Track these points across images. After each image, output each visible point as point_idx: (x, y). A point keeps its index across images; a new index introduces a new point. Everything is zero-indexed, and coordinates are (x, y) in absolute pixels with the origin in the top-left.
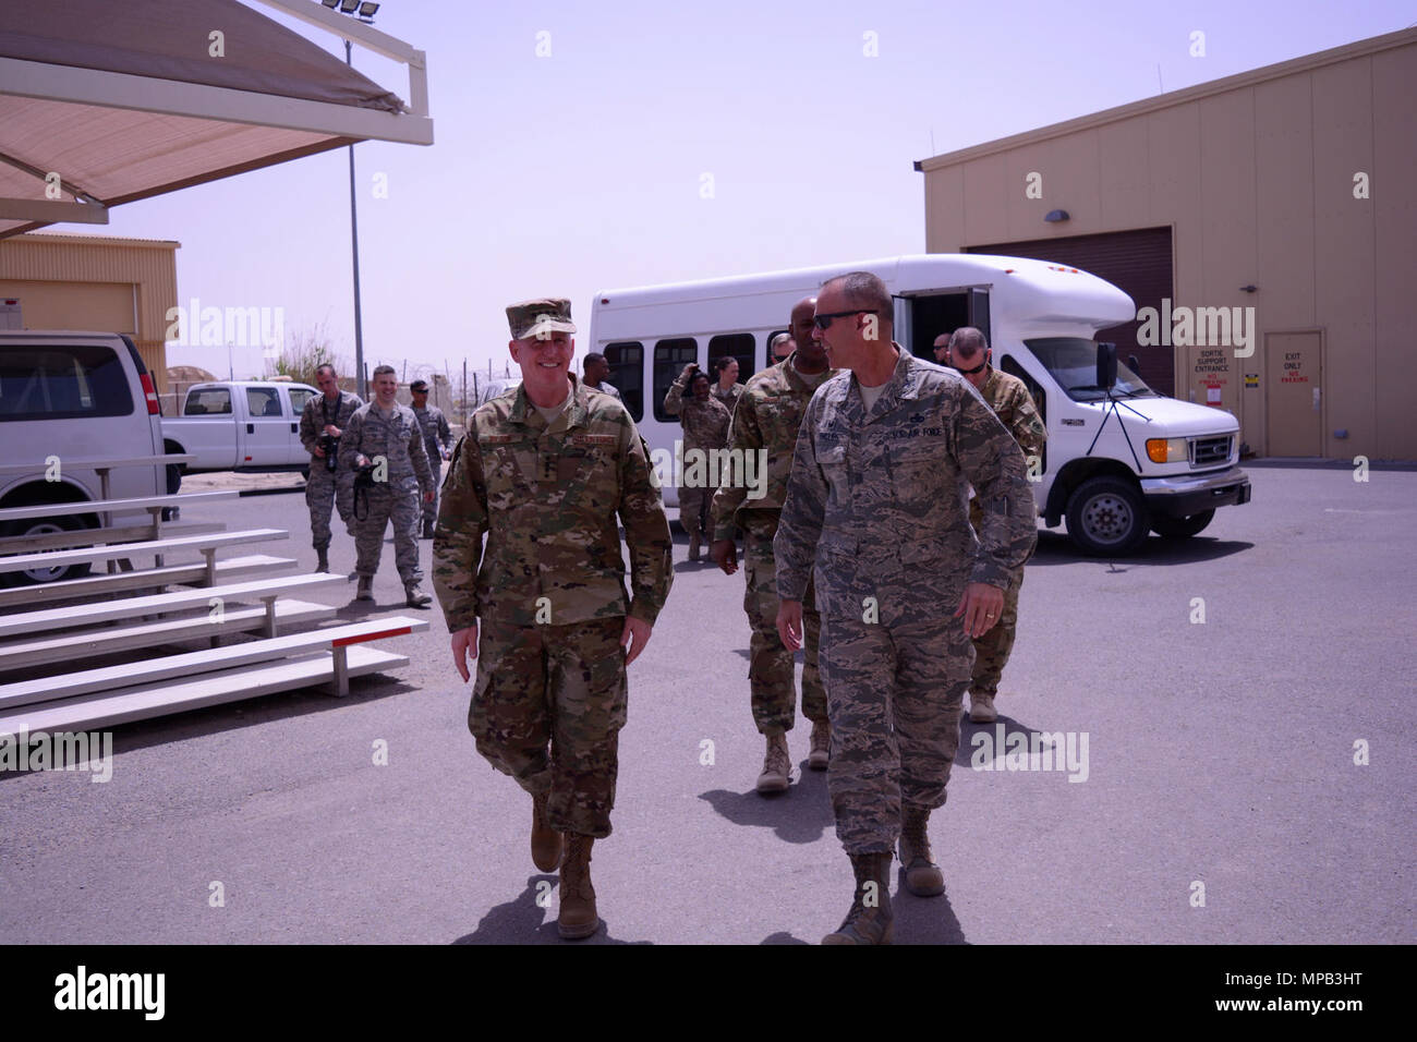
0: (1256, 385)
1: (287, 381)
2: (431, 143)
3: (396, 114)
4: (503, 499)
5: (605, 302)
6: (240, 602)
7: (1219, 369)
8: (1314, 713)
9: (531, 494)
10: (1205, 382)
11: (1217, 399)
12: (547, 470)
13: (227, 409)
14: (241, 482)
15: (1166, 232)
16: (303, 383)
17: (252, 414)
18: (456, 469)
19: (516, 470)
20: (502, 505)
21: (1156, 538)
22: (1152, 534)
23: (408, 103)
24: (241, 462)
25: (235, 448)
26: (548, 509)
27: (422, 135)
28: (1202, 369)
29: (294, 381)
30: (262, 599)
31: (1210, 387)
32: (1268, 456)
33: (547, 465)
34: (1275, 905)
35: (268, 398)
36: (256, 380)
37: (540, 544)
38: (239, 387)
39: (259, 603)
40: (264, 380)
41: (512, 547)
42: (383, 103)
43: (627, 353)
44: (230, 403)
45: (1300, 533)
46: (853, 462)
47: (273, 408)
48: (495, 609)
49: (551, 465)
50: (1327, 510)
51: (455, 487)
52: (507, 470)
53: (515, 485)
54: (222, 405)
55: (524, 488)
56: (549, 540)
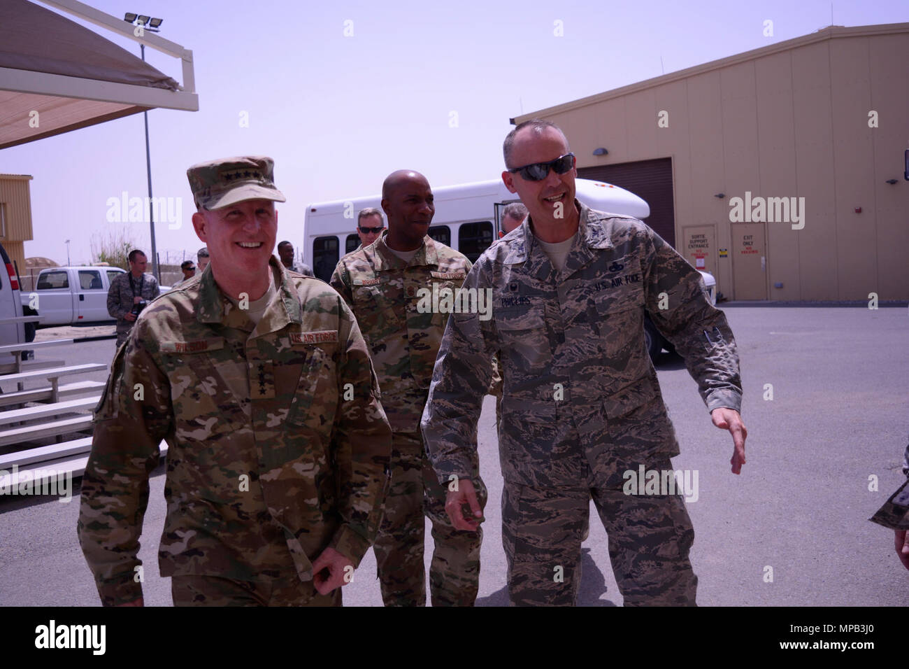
0: (726, 256)
1: (105, 266)
2: (198, 110)
3: (173, 91)
4: (202, 427)
5: (313, 210)
6: (76, 412)
7: (703, 246)
8: (764, 461)
9: (245, 416)
10: (694, 254)
11: (703, 265)
12: (262, 384)
13: (66, 285)
14: (77, 333)
15: (667, 162)
16: (117, 266)
17: (82, 288)
18: (117, 390)
19: (221, 386)
20: (200, 435)
21: (666, 354)
22: (664, 351)
23: (181, 84)
24: (76, 319)
25: (71, 310)
26: (271, 434)
27: (192, 106)
28: (692, 247)
29: (110, 266)
30: (90, 410)
31: (698, 257)
32: (734, 300)
33: (261, 376)
34: (742, 582)
35: (93, 277)
36: (85, 266)
37: (264, 482)
38: (73, 270)
39: (89, 412)
40: (91, 265)
41: (218, 491)
42: (165, 84)
43: (328, 244)
44: (67, 281)
45: (755, 348)
46: (552, 323)
47: (97, 284)
48: (202, 560)
49: (267, 377)
50: (771, 333)
51: (116, 415)
52: (208, 388)
53: (219, 407)
54: (63, 282)
55: (235, 409)
56: (273, 475)
